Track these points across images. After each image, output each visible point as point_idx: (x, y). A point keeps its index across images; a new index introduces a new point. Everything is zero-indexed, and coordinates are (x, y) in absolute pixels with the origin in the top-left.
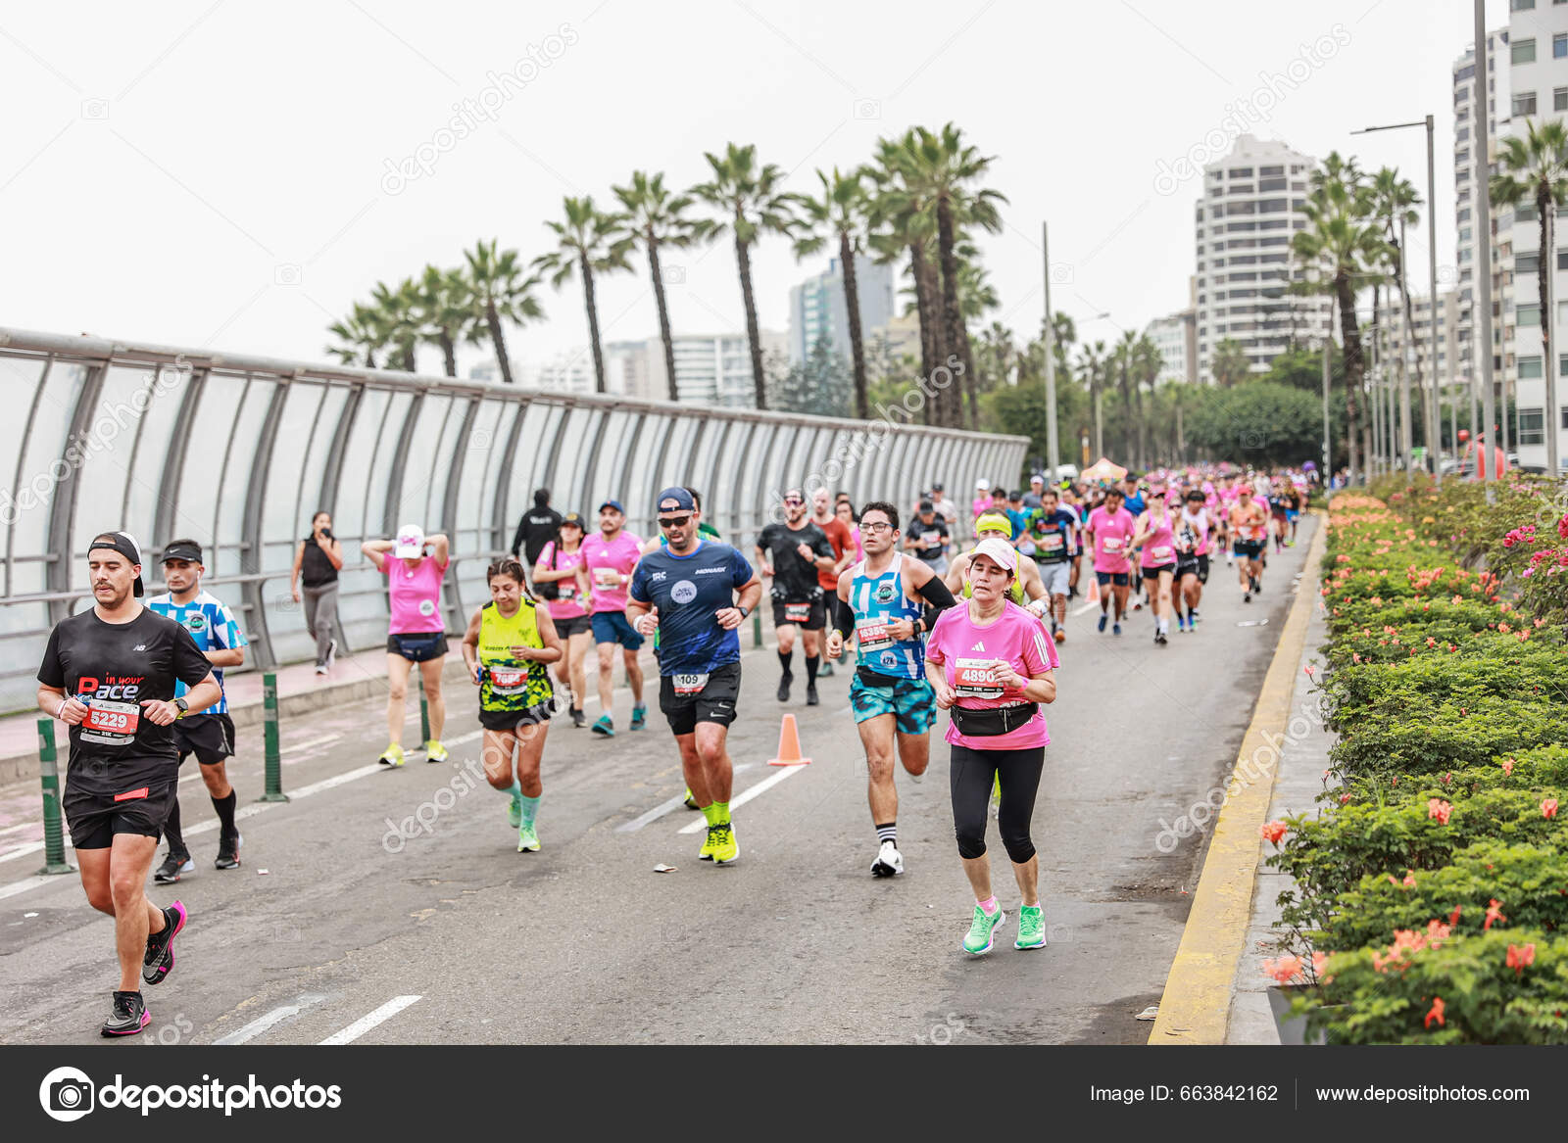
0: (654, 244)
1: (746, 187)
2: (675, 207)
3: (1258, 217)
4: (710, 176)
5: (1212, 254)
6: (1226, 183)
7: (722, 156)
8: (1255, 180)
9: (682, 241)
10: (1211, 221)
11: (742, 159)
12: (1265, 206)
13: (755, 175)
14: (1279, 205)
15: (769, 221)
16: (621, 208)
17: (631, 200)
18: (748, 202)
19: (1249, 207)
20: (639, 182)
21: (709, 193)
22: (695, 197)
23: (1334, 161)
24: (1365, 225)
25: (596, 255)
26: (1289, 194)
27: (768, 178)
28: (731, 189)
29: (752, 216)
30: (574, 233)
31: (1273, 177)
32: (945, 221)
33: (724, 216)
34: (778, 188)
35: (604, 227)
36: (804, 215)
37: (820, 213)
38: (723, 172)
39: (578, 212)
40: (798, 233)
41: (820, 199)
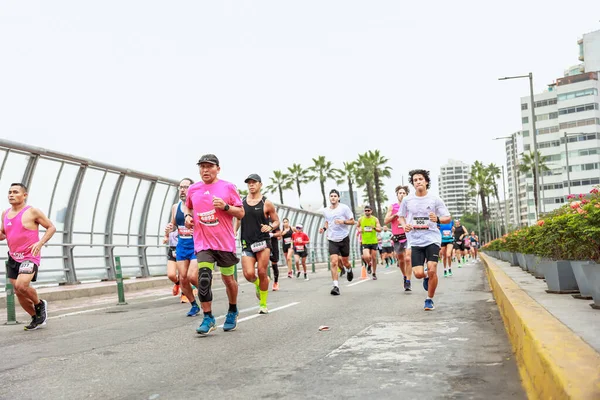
0: (298, 182)
1: (323, 166)
2: (304, 172)
3: (455, 180)
4: (314, 164)
5: (443, 190)
6: (446, 171)
7: (317, 159)
8: (454, 170)
9: (305, 181)
10: (442, 181)
11: (322, 159)
12: (457, 177)
13: (326, 163)
14: (460, 177)
15: (329, 175)
16: (289, 173)
17: (293, 171)
18: (323, 170)
19: (452, 178)
20: (295, 166)
21: (313, 169)
22: (310, 170)
23: (477, 163)
24: (487, 178)
25: (282, 185)
26: (463, 174)
27: (329, 164)
28: (319, 168)
29: (325, 174)
30: (276, 179)
31: (459, 170)
32: (377, 175)
33: (317, 174)
34: (331, 167)
35: (284, 177)
36: (339, 174)
37: (343, 174)
38: (317, 163)
39: (277, 174)
40: (337, 179)
41: (343, 170)
